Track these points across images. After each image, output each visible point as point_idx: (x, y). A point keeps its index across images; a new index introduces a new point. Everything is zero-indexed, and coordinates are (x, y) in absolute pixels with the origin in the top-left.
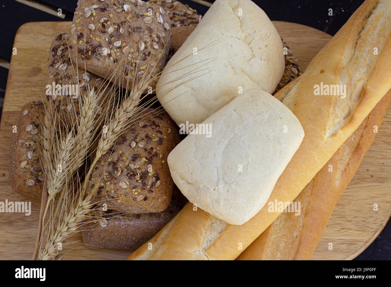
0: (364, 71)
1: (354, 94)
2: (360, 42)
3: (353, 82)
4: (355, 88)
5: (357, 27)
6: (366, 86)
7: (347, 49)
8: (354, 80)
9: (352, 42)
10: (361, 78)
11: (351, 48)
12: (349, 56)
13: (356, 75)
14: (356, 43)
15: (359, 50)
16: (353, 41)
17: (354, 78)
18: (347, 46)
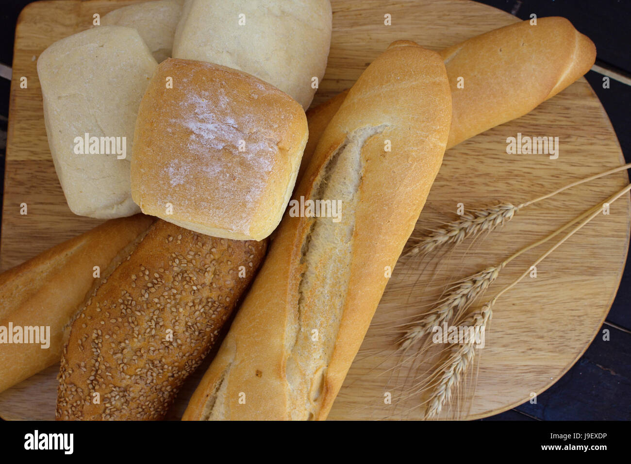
0: (319, 355)
1: (312, 392)
2: (304, 312)
3: (307, 377)
4: (312, 385)
5: (295, 280)
6: (327, 374)
7: (287, 324)
8: (308, 375)
9: (293, 311)
10: (318, 368)
11: (293, 320)
12: (293, 334)
13: (311, 367)
14: (299, 311)
15: (305, 324)
16: (294, 308)
17: (308, 372)
18: (286, 321)
